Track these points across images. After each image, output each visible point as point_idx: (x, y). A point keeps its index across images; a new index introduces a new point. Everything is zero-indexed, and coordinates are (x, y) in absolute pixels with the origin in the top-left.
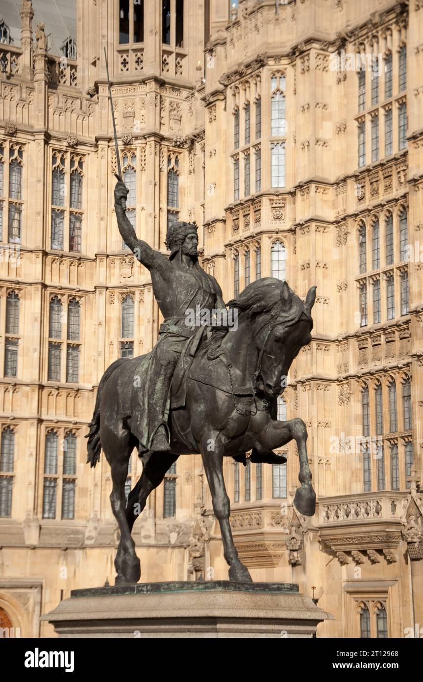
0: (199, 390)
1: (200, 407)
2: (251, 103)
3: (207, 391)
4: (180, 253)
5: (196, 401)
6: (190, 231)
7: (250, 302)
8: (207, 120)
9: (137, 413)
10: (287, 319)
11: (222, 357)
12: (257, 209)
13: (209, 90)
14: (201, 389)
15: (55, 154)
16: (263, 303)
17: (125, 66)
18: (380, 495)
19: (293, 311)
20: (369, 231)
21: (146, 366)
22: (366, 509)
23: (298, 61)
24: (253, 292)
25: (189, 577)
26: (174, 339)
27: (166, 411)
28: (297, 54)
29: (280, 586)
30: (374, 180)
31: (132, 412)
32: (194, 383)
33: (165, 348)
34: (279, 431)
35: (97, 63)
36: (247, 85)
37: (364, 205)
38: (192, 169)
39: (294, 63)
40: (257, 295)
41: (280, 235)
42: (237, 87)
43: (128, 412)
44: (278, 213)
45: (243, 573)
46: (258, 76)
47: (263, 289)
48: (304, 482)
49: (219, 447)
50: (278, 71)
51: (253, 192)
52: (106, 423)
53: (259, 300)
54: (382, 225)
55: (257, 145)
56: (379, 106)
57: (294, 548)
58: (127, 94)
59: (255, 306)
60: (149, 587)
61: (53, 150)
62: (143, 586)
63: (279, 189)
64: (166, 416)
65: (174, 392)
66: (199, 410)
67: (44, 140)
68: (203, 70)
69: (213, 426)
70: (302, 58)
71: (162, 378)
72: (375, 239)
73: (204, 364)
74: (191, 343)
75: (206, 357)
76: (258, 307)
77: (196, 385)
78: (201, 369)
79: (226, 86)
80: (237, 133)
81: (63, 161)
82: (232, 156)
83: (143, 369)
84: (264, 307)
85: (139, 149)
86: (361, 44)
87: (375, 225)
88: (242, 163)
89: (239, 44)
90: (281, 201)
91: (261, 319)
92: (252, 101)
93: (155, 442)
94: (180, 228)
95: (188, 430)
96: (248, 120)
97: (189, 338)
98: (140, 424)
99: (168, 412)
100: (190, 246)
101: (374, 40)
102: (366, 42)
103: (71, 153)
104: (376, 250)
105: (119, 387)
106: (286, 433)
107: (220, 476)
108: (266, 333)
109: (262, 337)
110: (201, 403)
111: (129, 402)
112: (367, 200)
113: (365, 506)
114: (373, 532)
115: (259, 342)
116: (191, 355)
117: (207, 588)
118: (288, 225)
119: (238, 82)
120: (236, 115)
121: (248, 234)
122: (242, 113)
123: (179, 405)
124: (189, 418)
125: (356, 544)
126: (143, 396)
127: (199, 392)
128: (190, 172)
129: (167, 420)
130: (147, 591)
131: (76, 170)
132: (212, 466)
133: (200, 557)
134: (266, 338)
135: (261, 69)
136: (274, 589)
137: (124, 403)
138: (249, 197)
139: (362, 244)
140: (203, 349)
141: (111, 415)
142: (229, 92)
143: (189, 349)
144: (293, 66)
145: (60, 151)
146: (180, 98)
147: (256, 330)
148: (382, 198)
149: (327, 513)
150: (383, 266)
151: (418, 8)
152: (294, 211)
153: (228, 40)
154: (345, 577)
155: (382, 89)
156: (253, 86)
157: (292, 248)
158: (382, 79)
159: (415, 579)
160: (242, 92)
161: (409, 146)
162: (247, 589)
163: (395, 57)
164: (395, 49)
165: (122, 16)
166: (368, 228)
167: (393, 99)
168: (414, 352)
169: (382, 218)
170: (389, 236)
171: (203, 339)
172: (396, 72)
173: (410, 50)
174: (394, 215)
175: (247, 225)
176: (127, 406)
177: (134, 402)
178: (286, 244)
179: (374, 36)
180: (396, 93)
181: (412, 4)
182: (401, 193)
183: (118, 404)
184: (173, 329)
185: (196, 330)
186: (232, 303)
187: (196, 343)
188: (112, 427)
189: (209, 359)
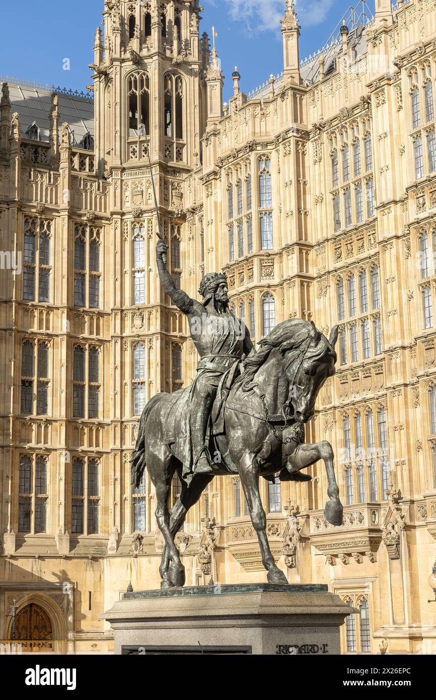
0: (236, 418)
1: (237, 433)
2: (243, 181)
3: (244, 418)
4: (213, 300)
5: (234, 428)
6: (221, 281)
7: (280, 340)
8: (204, 196)
9: (180, 440)
10: (314, 354)
11: (255, 389)
12: (250, 267)
13: (206, 171)
14: (238, 418)
15: (77, 228)
16: (292, 341)
17: (134, 155)
18: (363, 506)
19: (319, 347)
20: (345, 284)
21: (186, 398)
22: (351, 519)
23: (281, 147)
24: (283, 332)
26: (211, 374)
27: (206, 437)
28: (281, 140)
29: (313, 587)
30: (349, 242)
31: (175, 439)
32: (231, 412)
33: (204, 382)
34: (308, 453)
35: (111, 153)
36: (238, 166)
37: (341, 262)
38: (191, 237)
39: (277, 148)
40: (286, 334)
41: (270, 290)
42: (230, 168)
43: (172, 439)
44: (267, 270)
45: (280, 576)
46: (247, 159)
47: (291, 328)
48: (332, 496)
49: (255, 468)
50: (264, 155)
51: (246, 254)
52: (151, 449)
53: (287, 339)
54: (356, 280)
55: (248, 215)
56: (350, 181)
57: (289, 554)
58: (137, 177)
59: (285, 343)
60: (195, 590)
61: (76, 224)
62: (190, 590)
63: (268, 251)
64: (207, 442)
65: (213, 420)
66: (237, 435)
67: (68, 216)
68: (199, 156)
69: (249, 450)
70: (285, 144)
71: (202, 408)
72: (350, 291)
73: (239, 395)
74: (226, 377)
75: (241, 389)
76: (287, 344)
77: (233, 414)
78: (236, 399)
79: (221, 168)
80: (231, 206)
81: (84, 233)
82: (227, 225)
83: (185, 401)
84: (294, 344)
85: (146, 221)
86: (333, 133)
87: (350, 279)
88: (236, 230)
89: (231, 134)
90: (270, 261)
91: (290, 355)
92: (243, 178)
93: (198, 464)
94: (212, 278)
95: (226, 454)
96: (239, 195)
97: (223, 374)
98: (184, 449)
99: (209, 438)
100: (221, 294)
101: (343, 130)
102: (336, 131)
103: (90, 226)
104: (351, 301)
105: (161, 418)
106: (315, 454)
107: (257, 493)
108: (295, 367)
109: (292, 370)
110: (238, 429)
111: (172, 430)
112: (343, 259)
113: (350, 517)
114: (357, 537)
115: (289, 374)
116: (227, 389)
117: (249, 590)
118: (276, 280)
119: (230, 164)
120: (230, 190)
121: (242, 289)
122: (235, 190)
123: (218, 432)
124: (227, 443)
125: (342, 548)
126: (185, 424)
127: (236, 420)
128: (190, 239)
129: (208, 445)
130: (194, 593)
131: (95, 240)
133: (207, 563)
134: (296, 371)
135: (250, 153)
136: (307, 590)
137: (168, 431)
138: (243, 258)
139: (340, 296)
140: (237, 382)
141: (156, 442)
142: (223, 172)
143: (224, 383)
144: (277, 151)
145: (81, 225)
146: (180, 178)
147: (285, 365)
148: (356, 256)
149: (317, 524)
150: (358, 314)
151: (378, 105)
152: (281, 269)
153: (222, 131)
154: (332, 576)
155: (351, 169)
156: (243, 167)
157: (280, 300)
158: (351, 161)
159: (394, 575)
160: (234, 172)
161: (376, 213)
162: (284, 590)
163: (362, 143)
164: (361, 136)
165: (131, 116)
166: (345, 282)
167: (362, 176)
168: (389, 385)
169: (356, 273)
170: (362, 288)
171: (237, 372)
172: (362, 155)
173: (374, 137)
174: (367, 271)
175: (242, 280)
176: (170, 433)
177: (177, 431)
178: (276, 297)
179: (343, 127)
180: (363, 172)
181: (373, 101)
182: (372, 252)
183: (162, 432)
184: (210, 366)
185: (230, 366)
186: (263, 343)
187: (231, 377)
188: (156, 453)
189: (244, 391)
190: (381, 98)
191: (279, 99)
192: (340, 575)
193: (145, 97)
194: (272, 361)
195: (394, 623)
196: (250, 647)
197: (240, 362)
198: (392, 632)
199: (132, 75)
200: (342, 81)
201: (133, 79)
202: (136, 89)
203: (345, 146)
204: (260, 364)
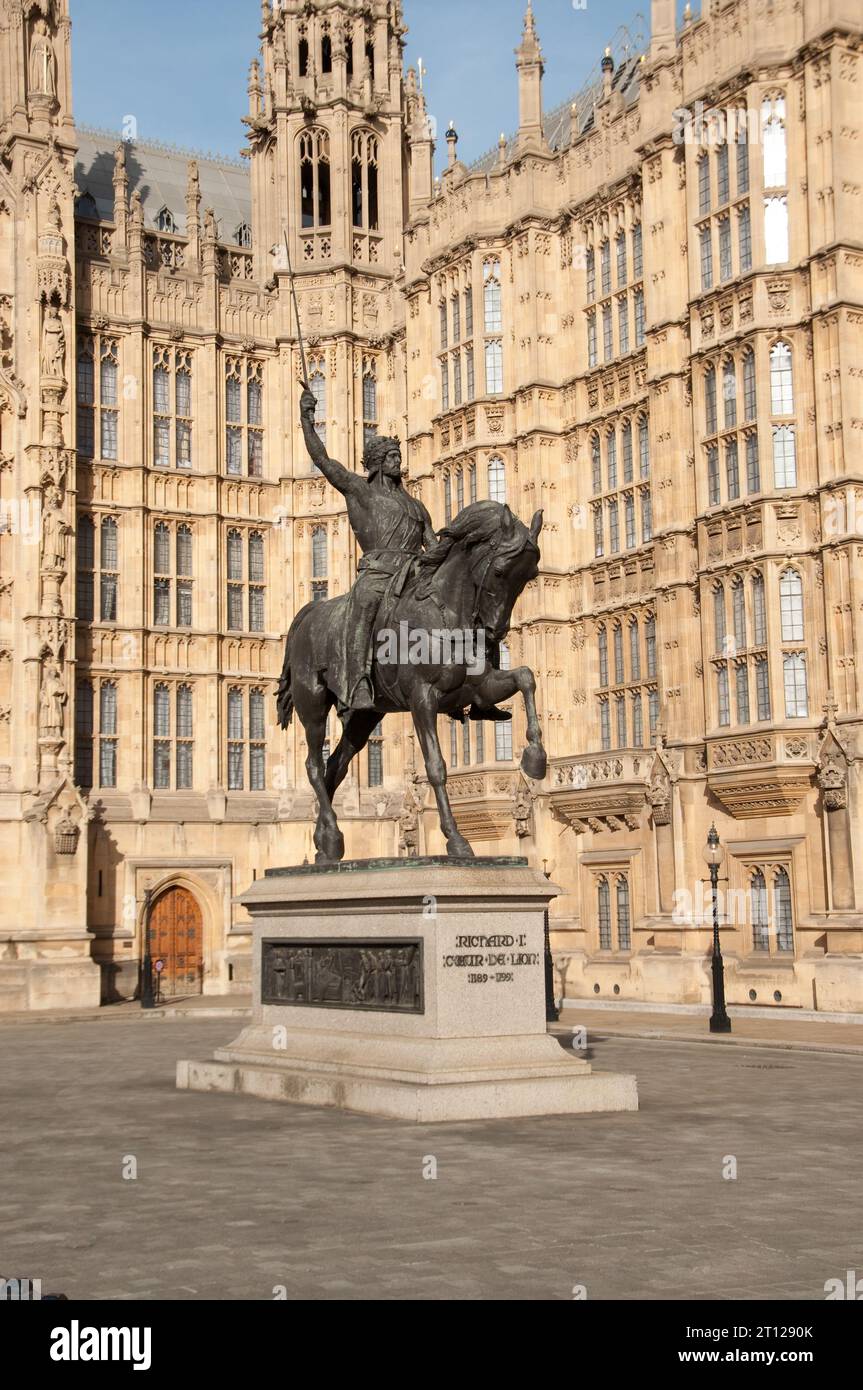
2: (461, 294)
4: (380, 473)
6: (391, 447)
7: (465, 530)
8: (409, 314)
9: (334, 665)
10: (509, 550)
11: (433, 597)
12: (471, 419)
13: (410, 278)
15: (229, 361)
16: (480, 531)
17: (309, 254)
18: (621, 753)
19: (516, 539)
20: (603, 444)
21: (343, 609)
22: (605, 770)
23: (515, 243)
24: (468, 519)
25: (400, 852)
26: (376, 576)
27: (368, 662)
28: (513, 234)
29: (507, 860)
30: (608, 382)
31: (328, 664)
33: (365, 588)
34: (502, 682)
35: (276, 251)
36: (455, 272)
37: (597, 412)
38: (391, 374)
39: (510, 245)
40: (473, 521)
41: (498, 450)
42: (443, 275)
43: (324, 664)
44: (495, 423)
45: (464, 846)
46: (468, 261)
47: (480, 514)
48: (533, 740)
49: (432, 703)
50: (491, 255)
51: (466, 399)
52: (298, 677)
53: (475, 528)
54: (619, 435)
55: (468, 343)
56: (613, 293)
58: (313, 287)
59: (471, 535)
60: (354, 864)
61: (227, 355)
62: (348, 864)
63: (495, 396)
64: (369, 668)
67: (216, 344)
68: (402, 256)
69: (425, 680)
70: (520, 239)
71: (362, 623)
72: (611, 453)
73: (411, 606)
74: (396, 580)
75: (414, 597)
76: (474, 535)
78: (408, 611)
79: (430, 274)
80: (444, 330)
81: (238, 368)
82: (439, 357)
83: (340, 614)
84: (482, 536)
85: (327, 352)
86: (589, 222)
87: (611, 436)
88: (451, 365)
89: (443, 224)
90: (499, 410)
91: (478, 550)
92: (462, 291)
93: (356, 698)
94: (380, 443)
95: (395, 684)
96: (457, 314)
97: (392, 576)
99: (371, 663)
100: (391, 465)
101: (603, 218)
102: (593, 220)
103: (248, 359)
104: (612, 466)
105: (311, 636)
106: (511, 684)
107: (434, 737)
108: (484, 567)
109: (479, 572)
111: (324, 652)
112: (600, 407)
113: (604, 767)
114: (613, 795)
115: (476, 577)
117: (421, 864)
118: (507, 438)
119: (443, 269)
120: (443, 307)
121: (460, 450)
122: (450, 306)
124: (396, 670)
125: (593, 810)
126: (341, 644)
128: (389, 378)
129: (369, 673)
130: (353, 869)
131: (254, 378)
132: (424, 726)
134: (485, 573)
135: (471, 253)
136: (499, 863)
137: (319, 653)
138: (460, 406)
139: (596, 459)
140: (410, 587)
141: (304, 668)
142: (434, 281)
144: (509, 249)
145: (234, 357)
146: (375, 289)
147: (472, 564)
148: (618, 403)
149: (560, 776)
150: (621, 484)
151: (653, 180)
152: (514, 421)
153: (431, 220)
154: (580, 847)
155: (614, 274)
156: (461, 273)
157: (513, 465)
158: (614, 263)
159: (661, 846)
160: (449, 280)
161: (648, 342)
162: (468, 864)
163: (629, 237)
164: (628, 227)
165: (305, 195)
166: (603, 440)
167: (627, 286)
168: (658, 585)
169: (618, 427)
170: (627, 448)
171: (410, 575)
172: (630, 254)
173: (646, 229)
174: (633, 424)
175: (459, 439)
176: (322, 657)
177: (331, 652)
178: (506, 461)
179: (603, 213)
180: (631, 279)
181: (646, 175)
182: (640, 397)
183: (311, 654)
184: (374, 564)
185: (401, 566)
186: (444, 533)
187: (402, 580)
188: (305, 682)
189: (418, 599)
190: (657, 169)
191: (513, 171)
192: (591, 846)
193: (324, 169)
194: (455, 559)
195: (662, 910)
196: (422, 938)
197: (415, 559)
198: (659, 922)
199: (306, 134)
200: (604, 143)
201: (306, 139)
202: (311, 155)
203: (606, 243)
204: (439, 562)
